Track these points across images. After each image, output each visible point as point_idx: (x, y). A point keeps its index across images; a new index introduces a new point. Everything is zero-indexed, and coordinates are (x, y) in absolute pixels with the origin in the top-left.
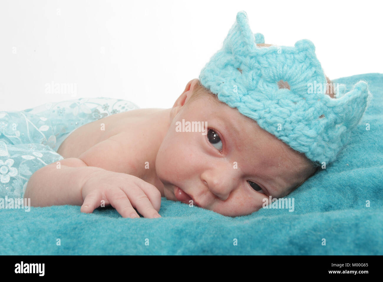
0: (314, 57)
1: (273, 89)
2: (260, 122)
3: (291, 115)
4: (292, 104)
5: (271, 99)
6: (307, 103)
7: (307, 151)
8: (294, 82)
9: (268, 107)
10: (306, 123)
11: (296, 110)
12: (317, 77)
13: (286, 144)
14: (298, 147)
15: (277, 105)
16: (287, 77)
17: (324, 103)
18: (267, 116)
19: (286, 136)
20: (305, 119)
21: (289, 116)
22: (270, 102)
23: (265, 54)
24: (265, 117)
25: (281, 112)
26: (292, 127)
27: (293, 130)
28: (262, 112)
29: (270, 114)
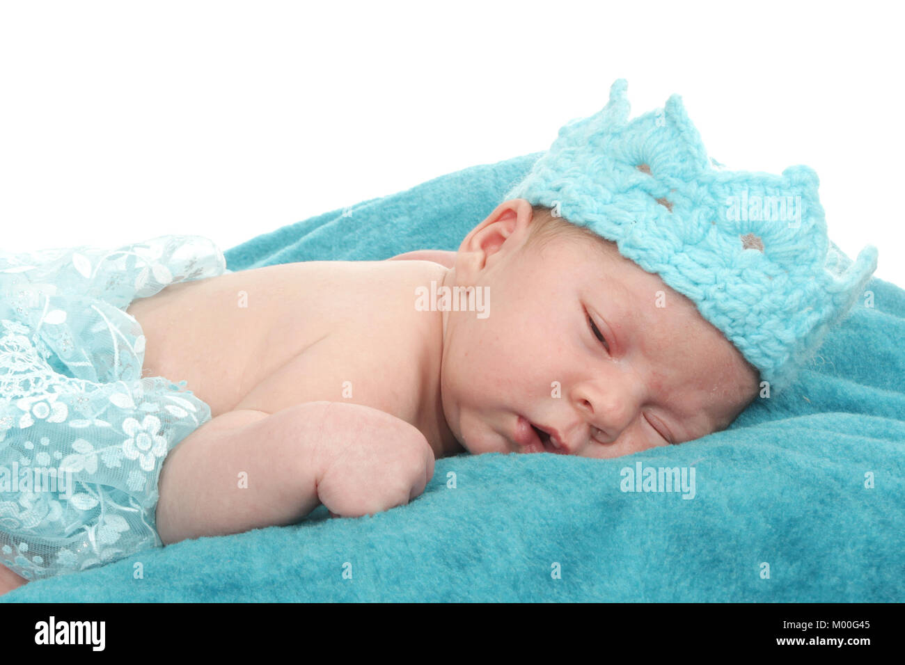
0: (816, 199)
1: (733, 248)
2: (705, 307)
3: (761, 300)
4: (765, 280)
5: (729, 266)
6: (791, 280)
7: (771, 367)
8: (776, 240)
9: (724, 281)
10: (784, 316)
11: (770, 291)
12: (815, 236)
13: (738, 350)
14: (757, 358)
15: (738, 278)
16: (764, 229)
17: (823, 284)
18: (719, 296)
19: (744, 336)
20: (783, 310)
21: (758, 301)
22: (727, 271)
23: (728, 182)
24: (715, 297)
25: (746, 293)
26: (760, 321)
27: (758, 327)
28: (712, 290)
29: (724, 293)
